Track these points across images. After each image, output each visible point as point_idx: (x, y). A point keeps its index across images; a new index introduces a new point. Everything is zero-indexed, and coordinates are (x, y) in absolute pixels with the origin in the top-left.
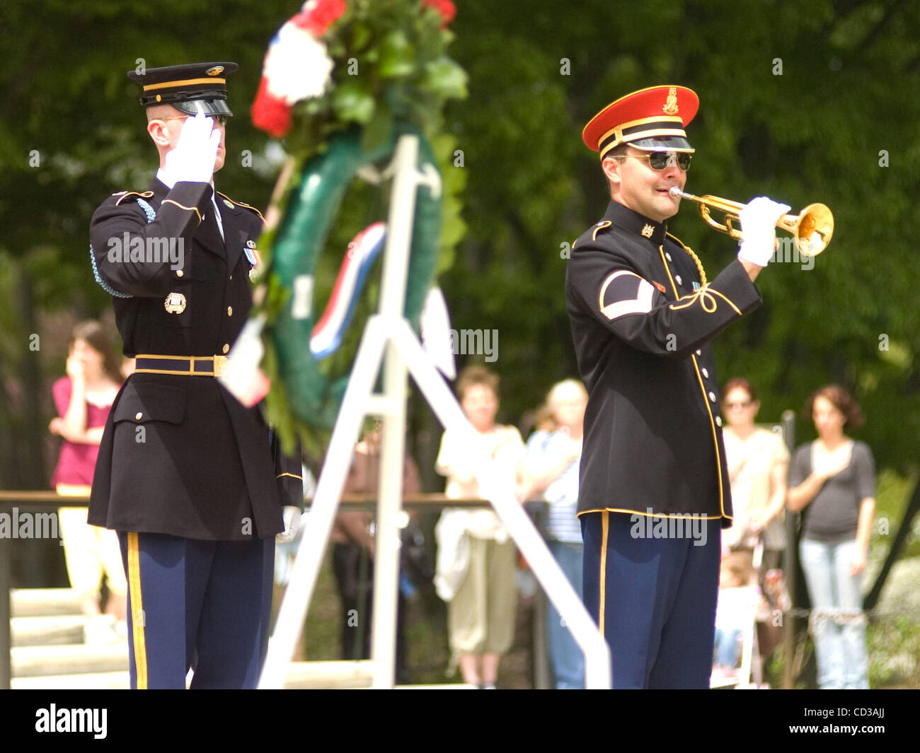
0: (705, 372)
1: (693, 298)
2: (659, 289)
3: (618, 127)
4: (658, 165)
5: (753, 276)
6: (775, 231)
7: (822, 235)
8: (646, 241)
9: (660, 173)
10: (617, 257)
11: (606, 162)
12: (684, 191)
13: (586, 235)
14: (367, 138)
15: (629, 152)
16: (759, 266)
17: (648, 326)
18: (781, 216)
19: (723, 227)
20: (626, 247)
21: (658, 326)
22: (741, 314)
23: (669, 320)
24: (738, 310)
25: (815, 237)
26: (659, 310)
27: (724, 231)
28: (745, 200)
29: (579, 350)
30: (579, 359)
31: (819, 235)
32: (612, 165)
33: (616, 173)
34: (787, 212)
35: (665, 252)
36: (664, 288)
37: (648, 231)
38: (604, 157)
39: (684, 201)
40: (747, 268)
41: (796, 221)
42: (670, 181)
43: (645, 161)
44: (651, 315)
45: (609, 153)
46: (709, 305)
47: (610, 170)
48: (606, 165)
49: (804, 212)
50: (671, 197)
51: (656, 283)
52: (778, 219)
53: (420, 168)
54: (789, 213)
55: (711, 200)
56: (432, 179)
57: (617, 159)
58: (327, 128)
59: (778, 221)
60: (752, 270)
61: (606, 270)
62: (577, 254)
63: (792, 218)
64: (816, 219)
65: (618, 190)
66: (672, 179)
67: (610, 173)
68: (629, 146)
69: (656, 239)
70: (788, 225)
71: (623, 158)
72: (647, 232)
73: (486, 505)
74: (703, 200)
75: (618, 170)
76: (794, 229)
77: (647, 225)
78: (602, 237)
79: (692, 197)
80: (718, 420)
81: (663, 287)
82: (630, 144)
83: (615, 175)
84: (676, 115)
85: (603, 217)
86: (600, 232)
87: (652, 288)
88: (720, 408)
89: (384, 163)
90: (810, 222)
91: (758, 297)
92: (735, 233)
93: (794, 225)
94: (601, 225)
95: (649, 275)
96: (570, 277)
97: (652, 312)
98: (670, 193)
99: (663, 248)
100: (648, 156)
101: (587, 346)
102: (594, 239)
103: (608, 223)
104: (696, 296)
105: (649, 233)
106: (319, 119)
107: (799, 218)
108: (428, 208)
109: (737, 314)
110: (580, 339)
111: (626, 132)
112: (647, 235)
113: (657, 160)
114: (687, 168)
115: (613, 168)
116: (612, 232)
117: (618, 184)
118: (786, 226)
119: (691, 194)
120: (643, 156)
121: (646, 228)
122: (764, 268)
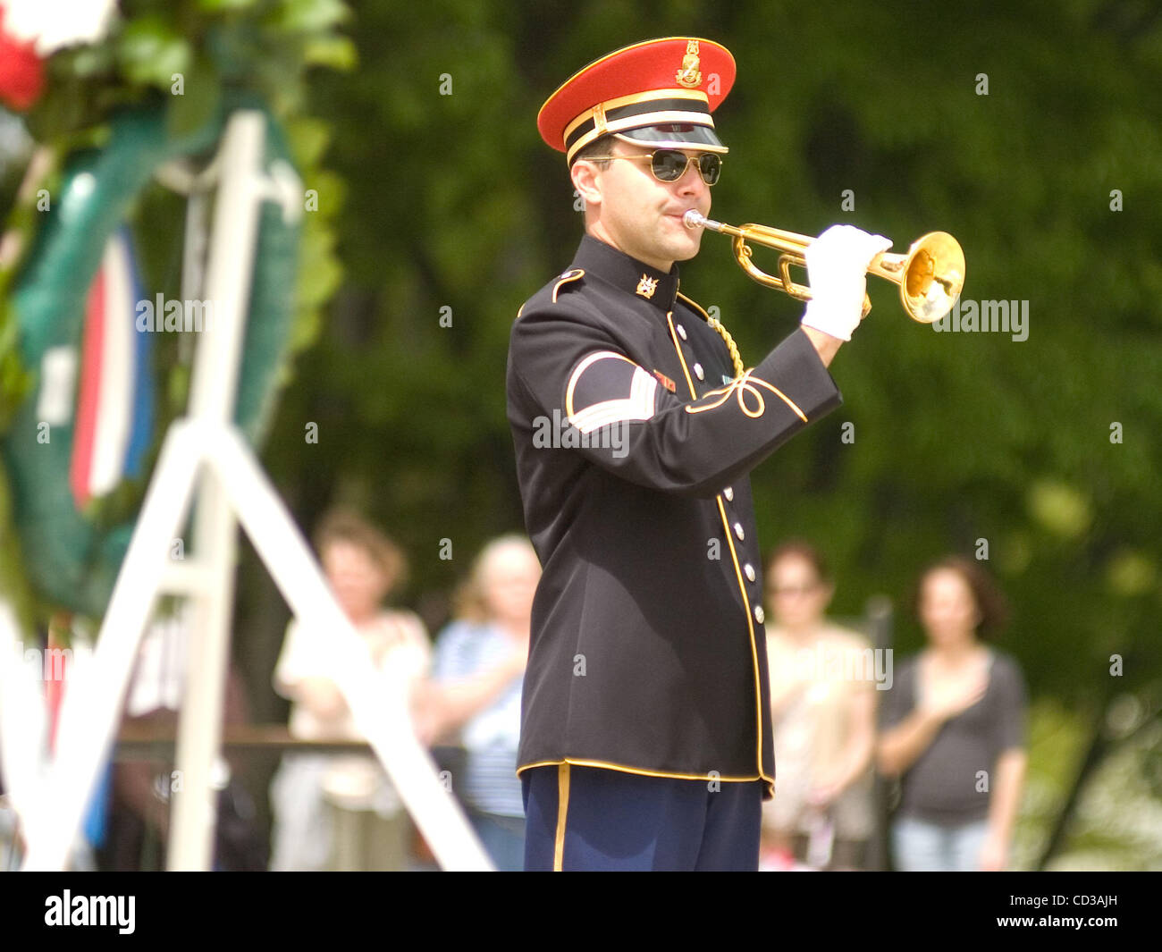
0: (739, 528)
1: (725, 394)
2: (665, 385)
3: (598, 107)
4: (667, 174)
5: (826, 357)
6: (865, 279)
7: (947, 285)
8: (643, 303)
9: (670, 187)
10: (592, 329)
11: (578, 167)
12: (709, 218)
13: (540, 295)
14: (176, 116)
15: (617, 150)
16: (837, 340)
17: (648, 440)
18: (877, 255)
19: (776, 281)
20: (611, 315)
21: (665, 443)
22: (806, 420)
23: (685, 431)
24: (800, 414)
25: (935, 289)
26: (666, 416)
27: (777, 286)
28: (814, 230)
29: (528, 491)
30: (526, 505)
31: (942, 286)
32: (587, 173)
33: (594, 186)
34: (886, 249)
35: (677, 321)
36: (674, 384)
37: (647, 287)
38: (574, 159)
39: (708, 235)
40: (817, 342)
41: (902, 263)
42: (688, 201)
43: (645, 166)
44: (653, 422)
45: (582, 152)
46: (753, 405)
47: (584, 181)
48: (576, 174)
49: (915, 248)
50: (687, 228)
51: (660, 375)
52: (870, 259)
53: (266, 167)
54: (889, 251)
55: (754, 231)
56: (287, 191)
57: (596, 163)
58: (107, 98)
59: (871, 263)
60: (826, 345)
61: (575, 351)
62: (525, 326)
63: (895, 258)
64: (935, 258)
65: (598, 215)
66: (690, 196)
67: (582, 185)
68: (617, 139)
69: (662, 301)
70: (890, 270)
71: (606, 161)
72: (645, 288)
73: (363, 751)
74: (743, 231)
75: (597, 181)
76: (899, 277)
77: (645, 276)
78: (567, 297)
79: (722, 227)
80: (759, 612)
81: (670, 382)
82: (618, 135)
83: (592, 190)
84: (697, 88)
85: (571, 263)
86: (566, 289)
87: (654, 382)
88: (763, 591)
89: (203, 158)
90: (926, 264)
91: (835, 391)
92: (795, 289)
93: (898, 269)
94: (567, 277)
95: (648, 361)
96: (515, 365)
97: (655, 417)
98: (685, 220)
99: (672, 316)
100: (649, 156)
101: (542, 484)
102: (554, 300)
103: (579, 273)
104: (731, 389)
105: (648, 289)
106: (94, 84)
107: (907, 259)
108: (276, 240)
109: (801, 419)
110: (531, 471)
111: (612, 115)
112: (645, 294)
113: (665, 164)
114: (713, 181)
115: (590, 178)
116: (587, 287)
117: (598, 205)
118: (885, 271)
119: (722, 222)
120: (641, 157)
121: (643, 281)
122: (845, 343)
